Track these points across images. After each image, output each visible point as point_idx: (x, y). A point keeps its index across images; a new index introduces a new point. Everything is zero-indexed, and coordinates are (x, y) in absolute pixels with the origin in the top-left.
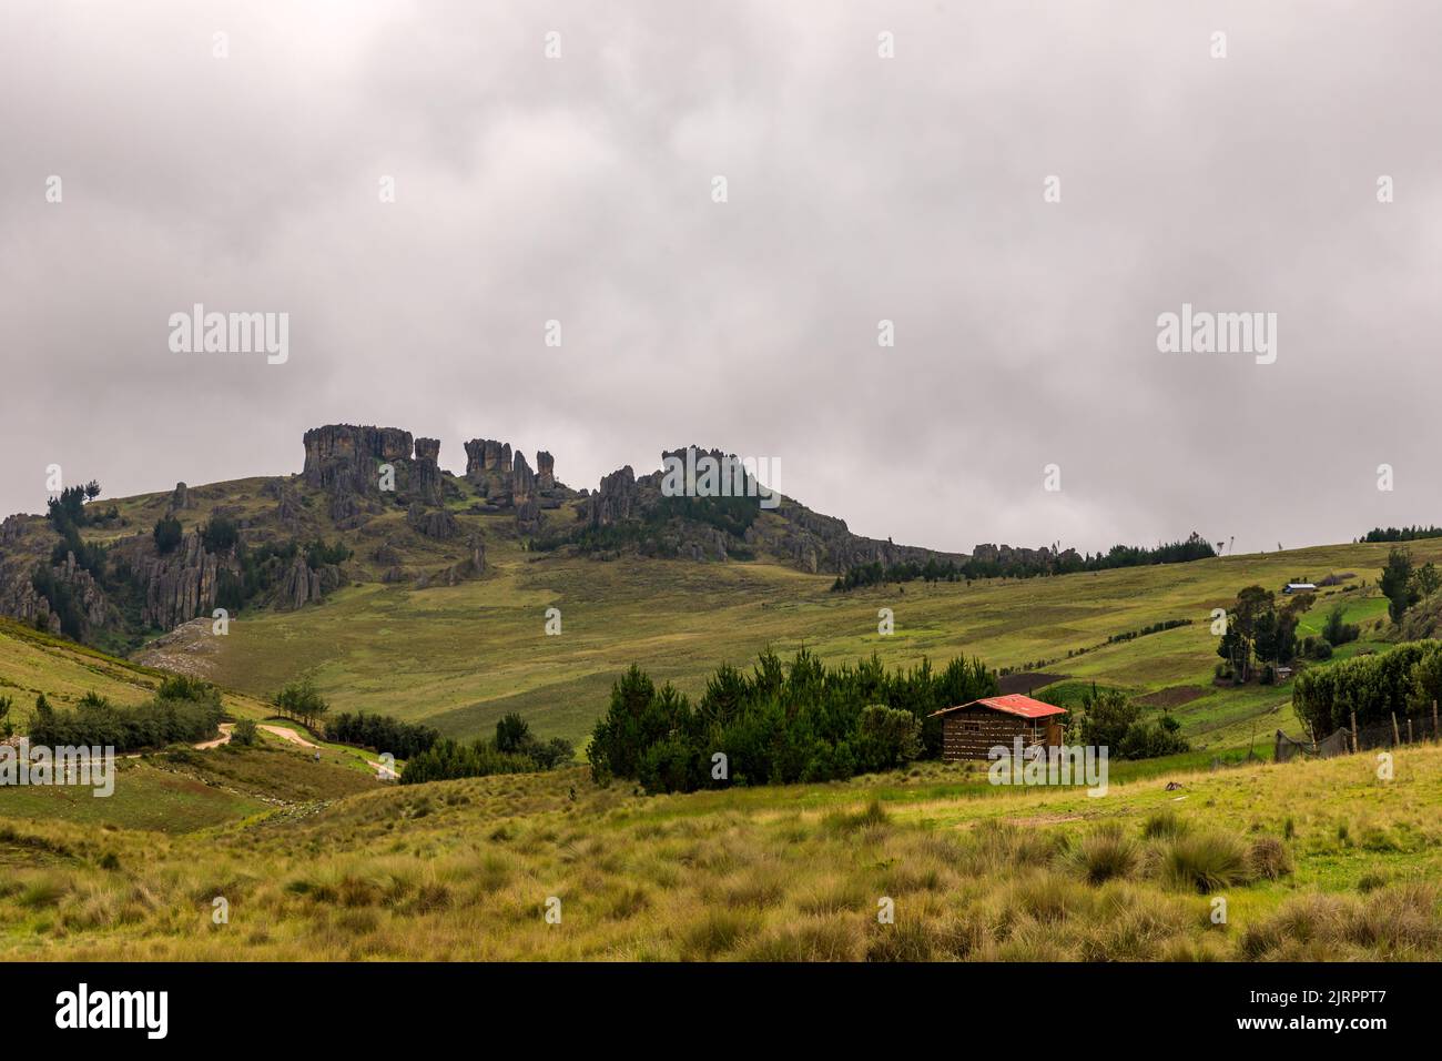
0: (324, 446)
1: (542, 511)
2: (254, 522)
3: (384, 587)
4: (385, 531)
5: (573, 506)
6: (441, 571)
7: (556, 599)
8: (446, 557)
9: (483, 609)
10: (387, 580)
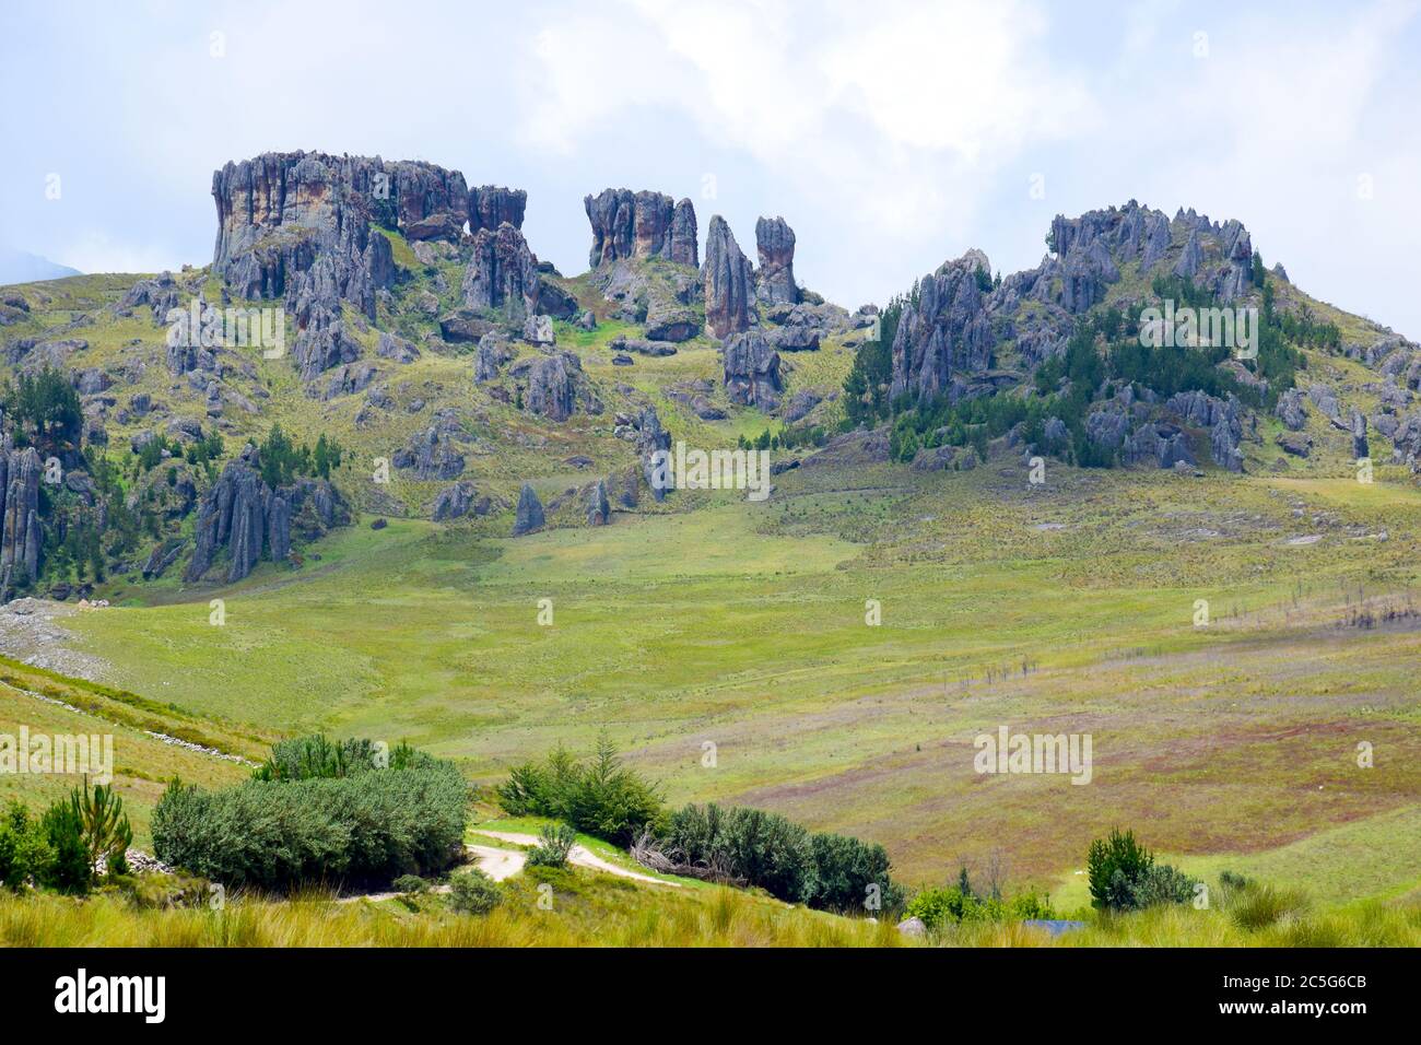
0: (263, 203)
1: (784, 356)
2: (112, 377)
3: (438, 527)
4: (426, 400)
5: (850, 345)
6: (571, 492)
7: (849, 557)
8: (571, 461)
9: (681, 581)
10: (446, 511)
